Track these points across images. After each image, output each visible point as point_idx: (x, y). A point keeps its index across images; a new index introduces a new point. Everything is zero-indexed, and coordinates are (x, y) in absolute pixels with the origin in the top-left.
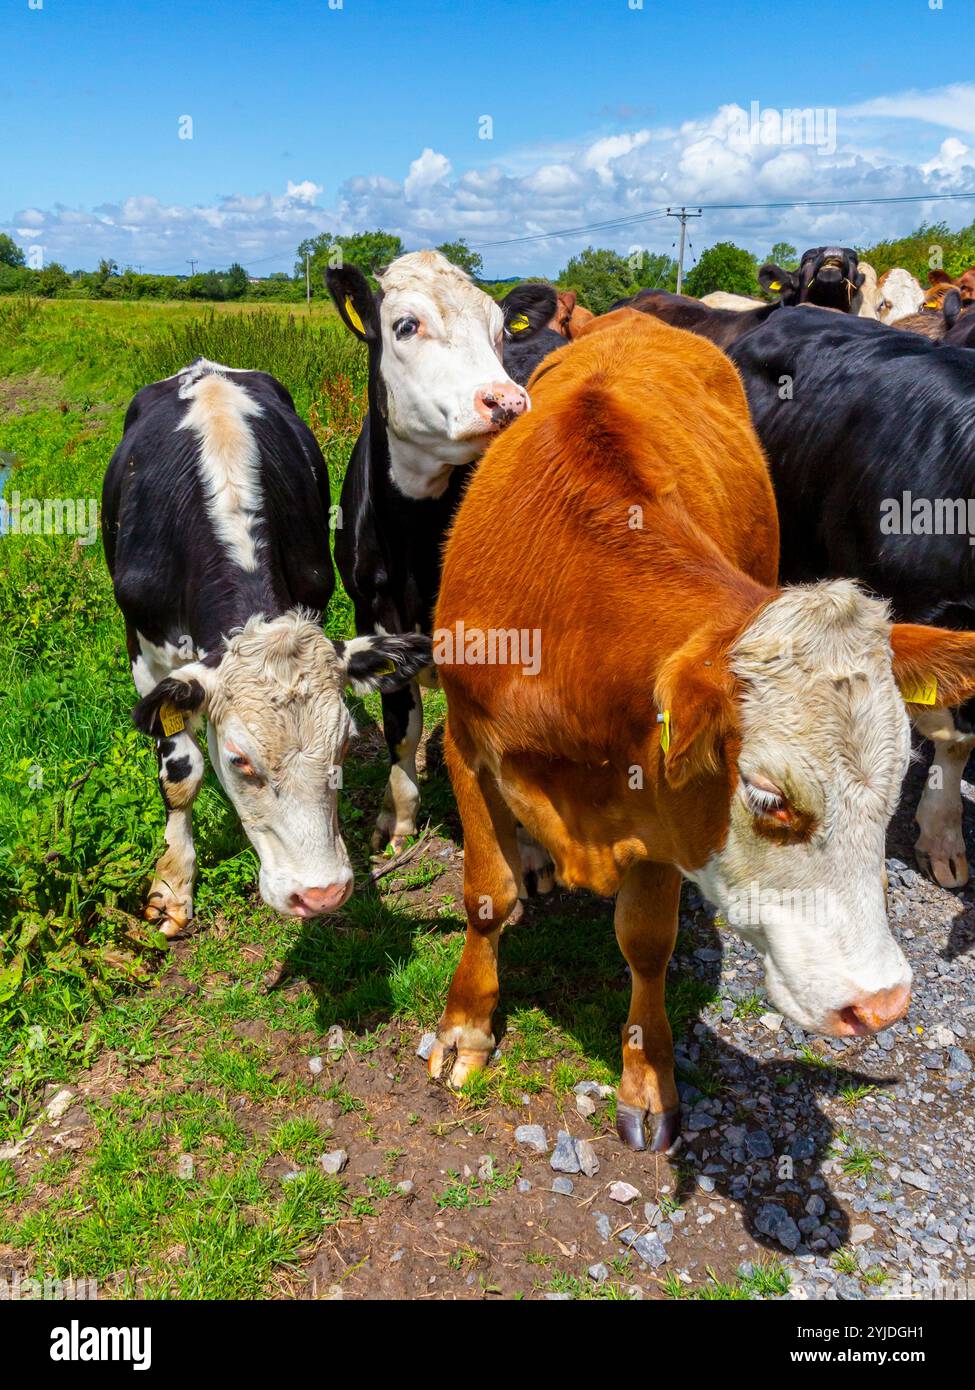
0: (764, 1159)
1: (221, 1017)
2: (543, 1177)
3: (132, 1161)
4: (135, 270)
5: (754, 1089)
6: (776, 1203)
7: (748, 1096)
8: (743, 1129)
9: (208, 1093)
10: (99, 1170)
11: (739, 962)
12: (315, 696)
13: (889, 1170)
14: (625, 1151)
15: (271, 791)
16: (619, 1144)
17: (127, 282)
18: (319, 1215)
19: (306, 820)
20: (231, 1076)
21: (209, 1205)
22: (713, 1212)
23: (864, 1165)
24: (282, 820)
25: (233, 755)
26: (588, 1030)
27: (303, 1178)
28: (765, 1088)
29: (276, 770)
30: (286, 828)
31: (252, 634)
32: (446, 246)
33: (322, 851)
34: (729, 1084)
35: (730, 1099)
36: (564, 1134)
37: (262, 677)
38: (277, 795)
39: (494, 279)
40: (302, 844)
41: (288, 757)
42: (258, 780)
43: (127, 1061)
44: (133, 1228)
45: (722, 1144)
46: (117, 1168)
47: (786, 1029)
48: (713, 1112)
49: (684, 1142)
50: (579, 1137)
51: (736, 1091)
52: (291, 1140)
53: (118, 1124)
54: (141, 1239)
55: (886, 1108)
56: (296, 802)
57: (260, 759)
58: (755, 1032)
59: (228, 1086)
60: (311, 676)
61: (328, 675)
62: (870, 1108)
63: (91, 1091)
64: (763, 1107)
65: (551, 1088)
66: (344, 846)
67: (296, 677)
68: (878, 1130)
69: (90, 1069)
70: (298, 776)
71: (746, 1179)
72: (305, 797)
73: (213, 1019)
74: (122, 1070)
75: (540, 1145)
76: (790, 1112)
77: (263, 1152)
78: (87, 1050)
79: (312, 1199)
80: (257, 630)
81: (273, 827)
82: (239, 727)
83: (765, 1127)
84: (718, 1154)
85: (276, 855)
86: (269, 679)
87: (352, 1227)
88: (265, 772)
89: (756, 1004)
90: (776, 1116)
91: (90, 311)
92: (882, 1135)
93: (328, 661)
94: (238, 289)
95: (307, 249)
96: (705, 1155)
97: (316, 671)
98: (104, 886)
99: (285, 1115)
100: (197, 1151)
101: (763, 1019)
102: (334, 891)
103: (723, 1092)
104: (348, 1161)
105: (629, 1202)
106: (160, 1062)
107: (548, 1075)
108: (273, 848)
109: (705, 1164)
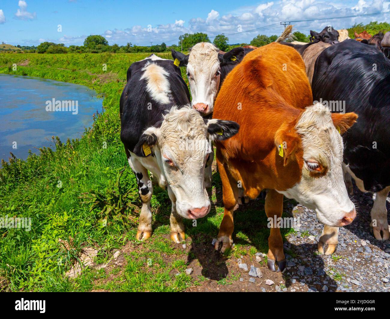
0: (310, 275)
1: (159, 233)
2: (247, 277)
3: (135, 269)
4: (136, 45)
5: (307, 256)
6: (314, 287)
7: (305, 258)
8: (304, 267)
9: (155, 253)
10: (127, 271)
11: (302, 222)
12: (196, 136)
13: (347, 279)
14: (270, 271)
15: (180, 172)
16: (268, 270)
17: (134, 48)
18: (185, 284)
19: (193, 183)
20: (161, 248)
21: (156, 281)
22: (295, 289)
23: (339, 278)
24: (184, 183)
25: (166, 159)
26: (259, 239)
27: (181, 275)
28: (310, 256)
29: (182, 164)
30: (186, 186)
31: (173, 114)
32: (219, 35)
33: (199, 194)
34: (300, 255)
35: (300, 259)
36: (252, 266)
37: (177, 129)
38: (183, 173)
39: (232, 44)
40: (192, 192)
41: (186, 160)
42: (176, 168)
43: (134, 244)
44: (136, 286)
45: (298, 270)
46: (132, 271)
47: (316, 240)
48: (295, 262)
49: (287, 270)
50: (257, 267)
51: (302, 256)
52: (178, 265)
53: (132, 260)
54: (138, 289)
55: (346, 262)
56: (190, 176)
57: (176, 160)
58: (307, 241)
59: (161, 250)
60: (195, 129)
61: (201, 129)
62: (341, 262)
63: (125, 251)
64: (310, 261)
65: (249, 254)
66: (207, 193)
67: (189, 129)
68: (344, 268)
69: (125, 246)
70: (190, 166)
71: (305, 280)
72: (193, 174)
73: (157, 234)
74: (133, 246)
75: (246, 269)
76: (318, 263)
77: (170, 268)
78: (124, 241)
79: (183, 280)
80: (175, 111)
81: (181, 185)
82: (168, 149)
83: (310, 266)
84: (297, 273)
85: (182, 196)
86: (179, 130)
87: (194, 288)
88: (178, 165)
89: (307, 233)
90: (313, 263)
91: (125, 56)
92: (345, 270)
93: (201, 124)
94: (163, 49)
95: (181, 38)
96: (293, 273)
97: (196, 127)
98: (128, 199)
99: (176, 259)
100: (153, 267)
101: (309, 237)
102: (204, 209)
103: (298, 257)
104: (193, 271)
105: (271, 285)
106: (143, 244)
107: (248, 251)
108: (181, 193)
109: (293, 276)
